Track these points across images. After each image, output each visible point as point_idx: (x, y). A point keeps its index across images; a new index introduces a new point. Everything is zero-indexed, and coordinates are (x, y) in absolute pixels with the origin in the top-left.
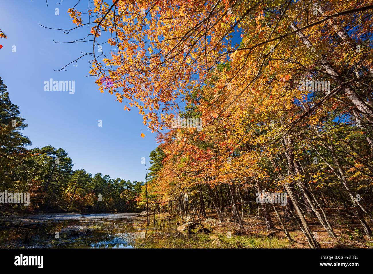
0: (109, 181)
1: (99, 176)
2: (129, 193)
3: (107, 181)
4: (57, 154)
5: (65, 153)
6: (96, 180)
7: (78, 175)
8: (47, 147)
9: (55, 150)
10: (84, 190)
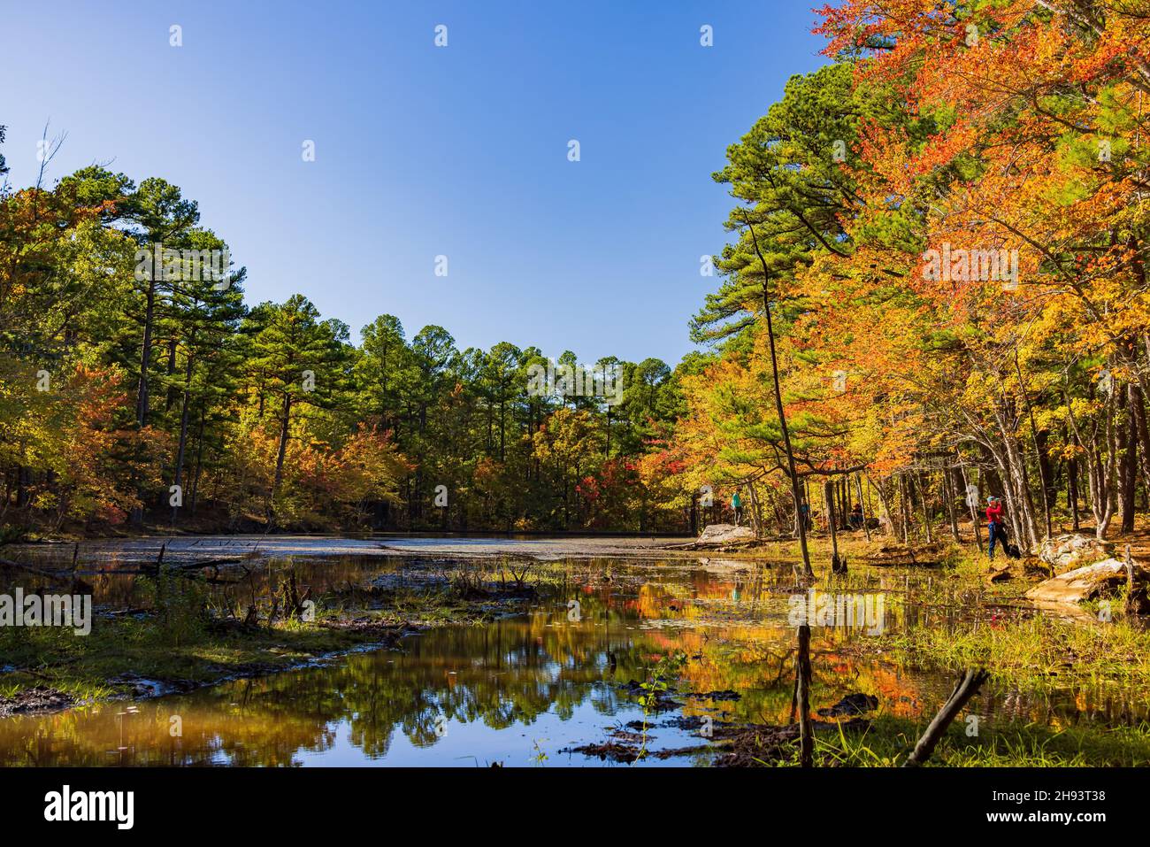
0: (453, 364)
1: (386, 335)
2: (582, 432)
3: (441, 364)
4: (142, 212)
5: (185, 205)
6: (378, 361)
7: (279, 334)
8: (83, 175)
9: (128, 192)
10: (330, 417)
